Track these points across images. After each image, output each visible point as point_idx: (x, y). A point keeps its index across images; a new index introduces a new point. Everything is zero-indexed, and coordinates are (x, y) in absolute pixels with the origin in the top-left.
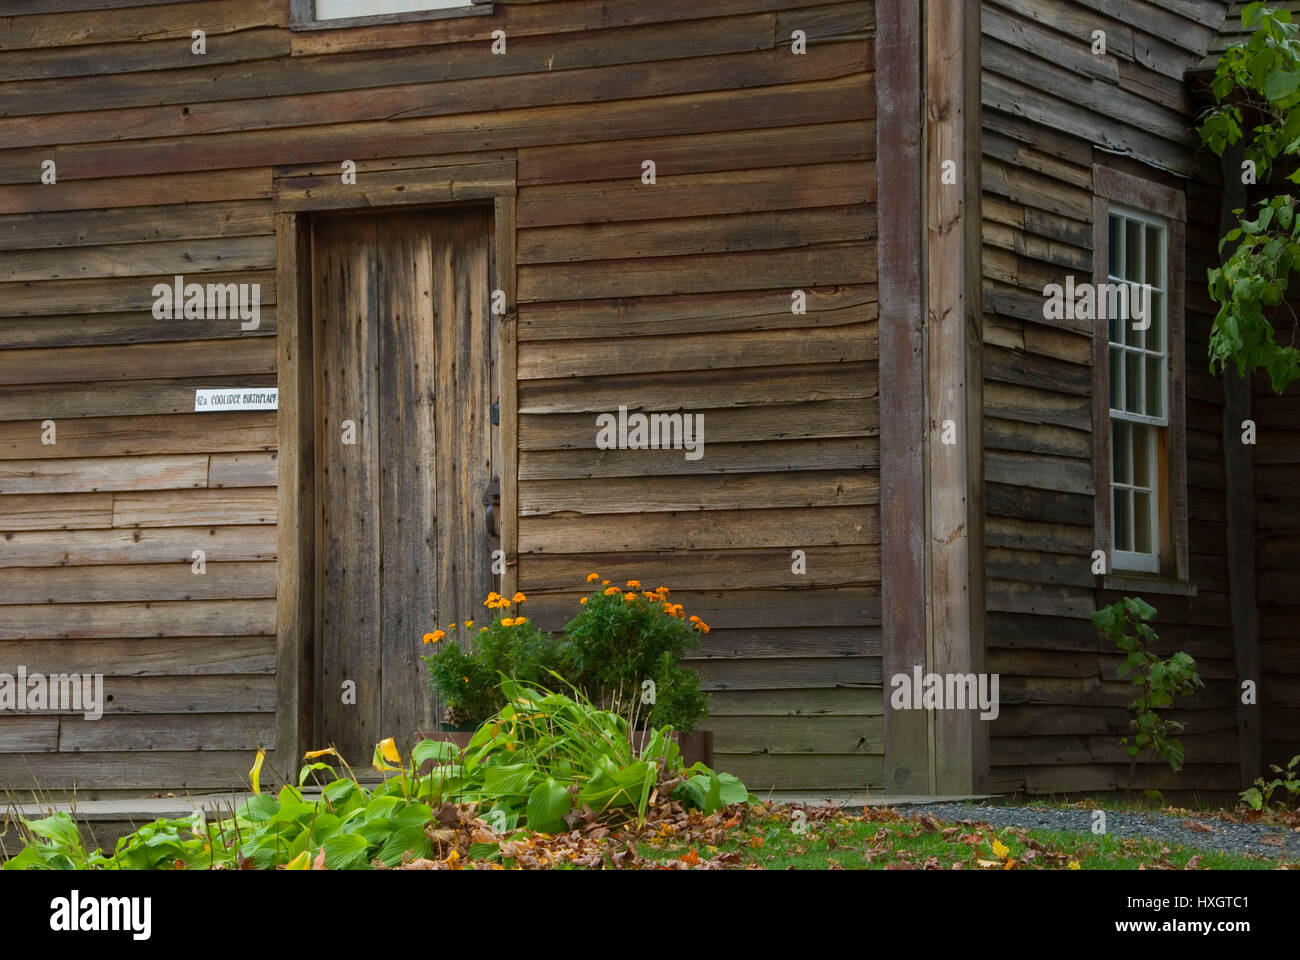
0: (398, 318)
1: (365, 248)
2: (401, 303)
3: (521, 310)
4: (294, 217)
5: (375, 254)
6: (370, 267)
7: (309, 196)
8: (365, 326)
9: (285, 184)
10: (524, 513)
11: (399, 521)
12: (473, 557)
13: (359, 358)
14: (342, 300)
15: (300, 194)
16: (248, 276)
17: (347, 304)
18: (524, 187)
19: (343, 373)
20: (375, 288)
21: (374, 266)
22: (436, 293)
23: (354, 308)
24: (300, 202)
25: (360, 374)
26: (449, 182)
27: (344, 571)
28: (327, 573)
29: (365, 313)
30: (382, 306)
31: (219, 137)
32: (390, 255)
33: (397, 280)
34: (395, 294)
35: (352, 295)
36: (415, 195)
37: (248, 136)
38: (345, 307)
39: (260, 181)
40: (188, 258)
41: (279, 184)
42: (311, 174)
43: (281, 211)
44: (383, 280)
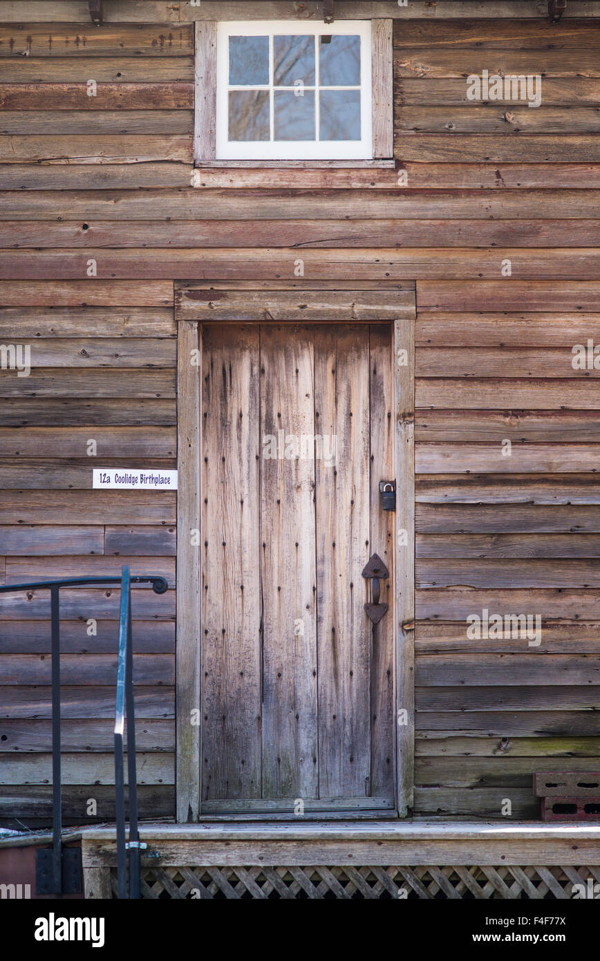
0: (279, 415)
1: (247, 353)
2: (282, 403)
3: (417, 415)
4: (196, 325)
5: (257, 360)
6: (252, 370)
7: (212, 308)
8: (245, 420)
9: (186, 294)
10: (422, 586)
11: (279, 589)
12: (352, 621)
13: (240, 448)
14: (224, 397)
15: (204, 305)
16: (146, 372)
17: (229, 400)
18: (422, 313)
19: (224, 460)
20: (257, 388)
21: (256, 369)
22: (317, 396)
23: (235, 405)
24: (203, 312)
25: (241, 460)
26: (351, 304)
27: (224, 631)
28: (206, 632)
29: (246, 411)
30: (263, 404)
31: (118, 251)
32: (272, 360)
33: (279, 384)
34: (276, 394)
35: (234, 393)
36: (319, 313)
37: (151, 253)
38: (226, 403)
39: (162, 292)
40: (84, 354)
41: (180, 295)
42: (212, 289)
43: (184, 318)
44: (265, 383)
